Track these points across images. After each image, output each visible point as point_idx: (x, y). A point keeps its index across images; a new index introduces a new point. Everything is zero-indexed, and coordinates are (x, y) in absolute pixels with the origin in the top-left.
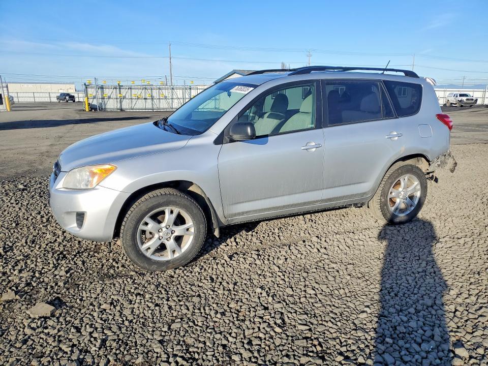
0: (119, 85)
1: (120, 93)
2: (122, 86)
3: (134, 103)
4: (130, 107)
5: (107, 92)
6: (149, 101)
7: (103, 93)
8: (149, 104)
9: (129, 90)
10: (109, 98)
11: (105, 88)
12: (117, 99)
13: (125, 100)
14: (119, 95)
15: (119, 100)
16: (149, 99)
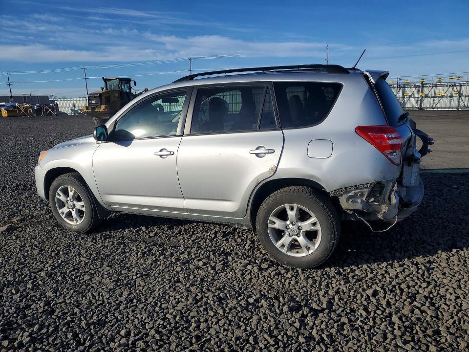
0: (422, 83)
1: (422, 92)
2: (426, 84)
3: (437, 101)
4: (431, 106)
5: (409, 91)
6: (455, 100)
7: (404, 92)
8: (454, 103)
9: (434, 88)
10: (410, 97)
11: (407, 87)
12: (418, 97)
13: (426, 99)
14: (420, 94)
15: (420, 99)
16: (456, 97)
